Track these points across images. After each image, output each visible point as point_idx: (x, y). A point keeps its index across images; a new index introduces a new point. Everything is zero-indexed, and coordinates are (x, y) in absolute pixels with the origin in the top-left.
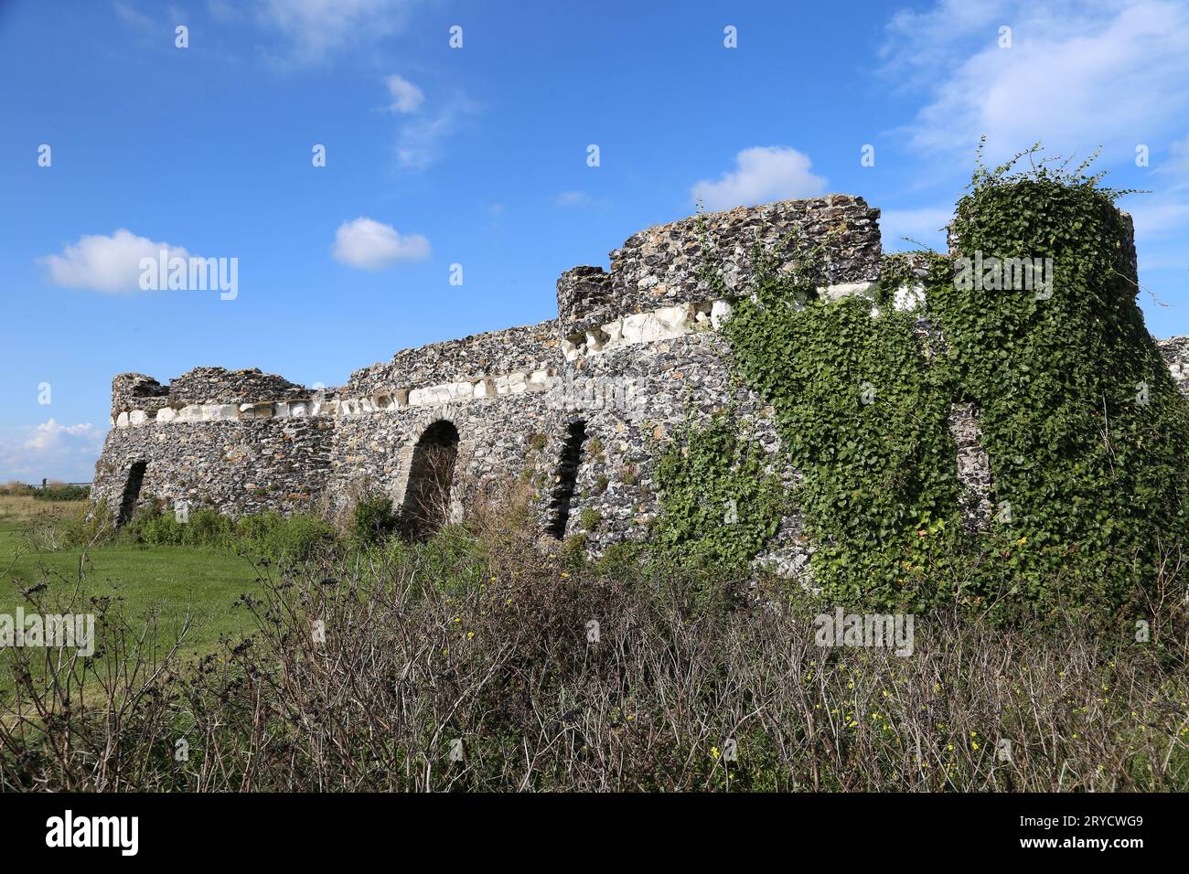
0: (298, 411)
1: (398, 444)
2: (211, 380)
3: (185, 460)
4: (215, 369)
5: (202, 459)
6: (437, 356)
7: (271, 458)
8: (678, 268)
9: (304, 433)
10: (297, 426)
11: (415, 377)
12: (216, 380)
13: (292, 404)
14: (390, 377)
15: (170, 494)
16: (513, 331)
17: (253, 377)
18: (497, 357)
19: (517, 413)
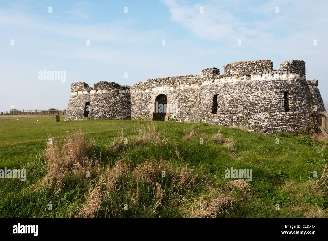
0: (123, 91)
1: (150, 99)
2: (104, 84)
3: (100, 102)
4: (105, 82)
5: (104, 102)
6: (160, 81)
7: (119, 101)
8: (239, 70)
10: (124, 95)
11: (153, 85)
12: (105, 84)
13: (122, 90)
14: (146, 85)
16: (180, 77)
17: (114, 84)
18: (176, 82)
19: (182, 93)
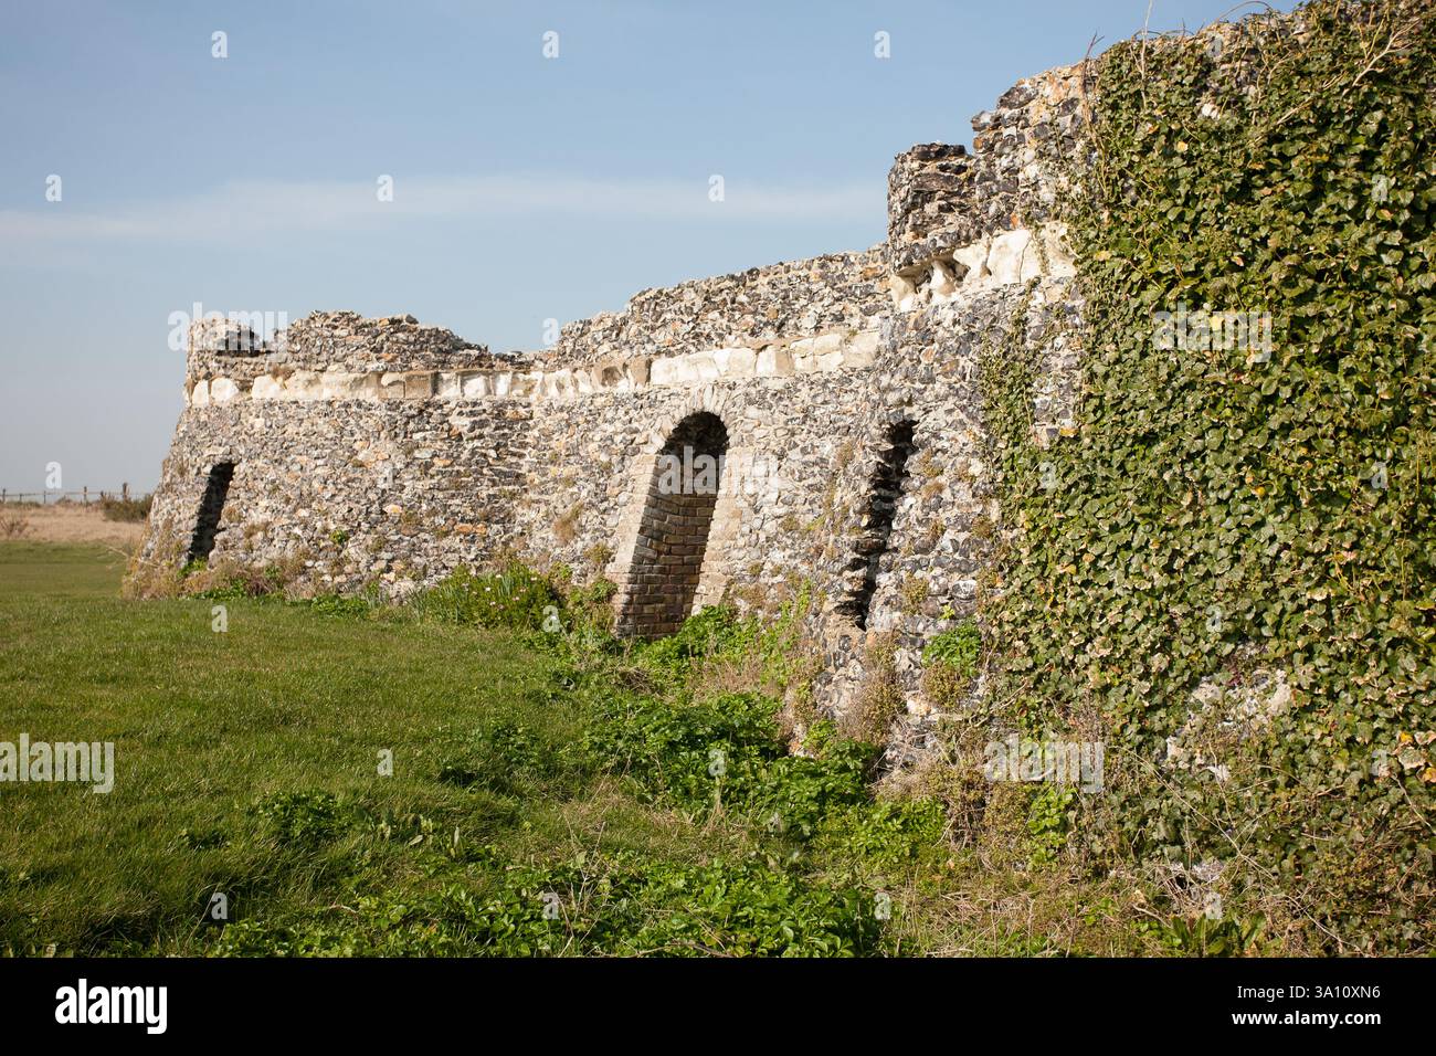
0: (476, 387)
1: (631, 449)
2: (337, 332)
3: (293, 462)
4: (343, 314)
5: (320, 462)
6: (699, 302)
7: (428, 466)
9: (483, 424)
10: (472, 413)
11: (662, 337)
12: (344, 333)
13: (465, 376)
14: (623, 336)
15: (268, 516)
16: (826, 261)
17: (403, 330)
18: (797, 306)
19: (825, 402)
